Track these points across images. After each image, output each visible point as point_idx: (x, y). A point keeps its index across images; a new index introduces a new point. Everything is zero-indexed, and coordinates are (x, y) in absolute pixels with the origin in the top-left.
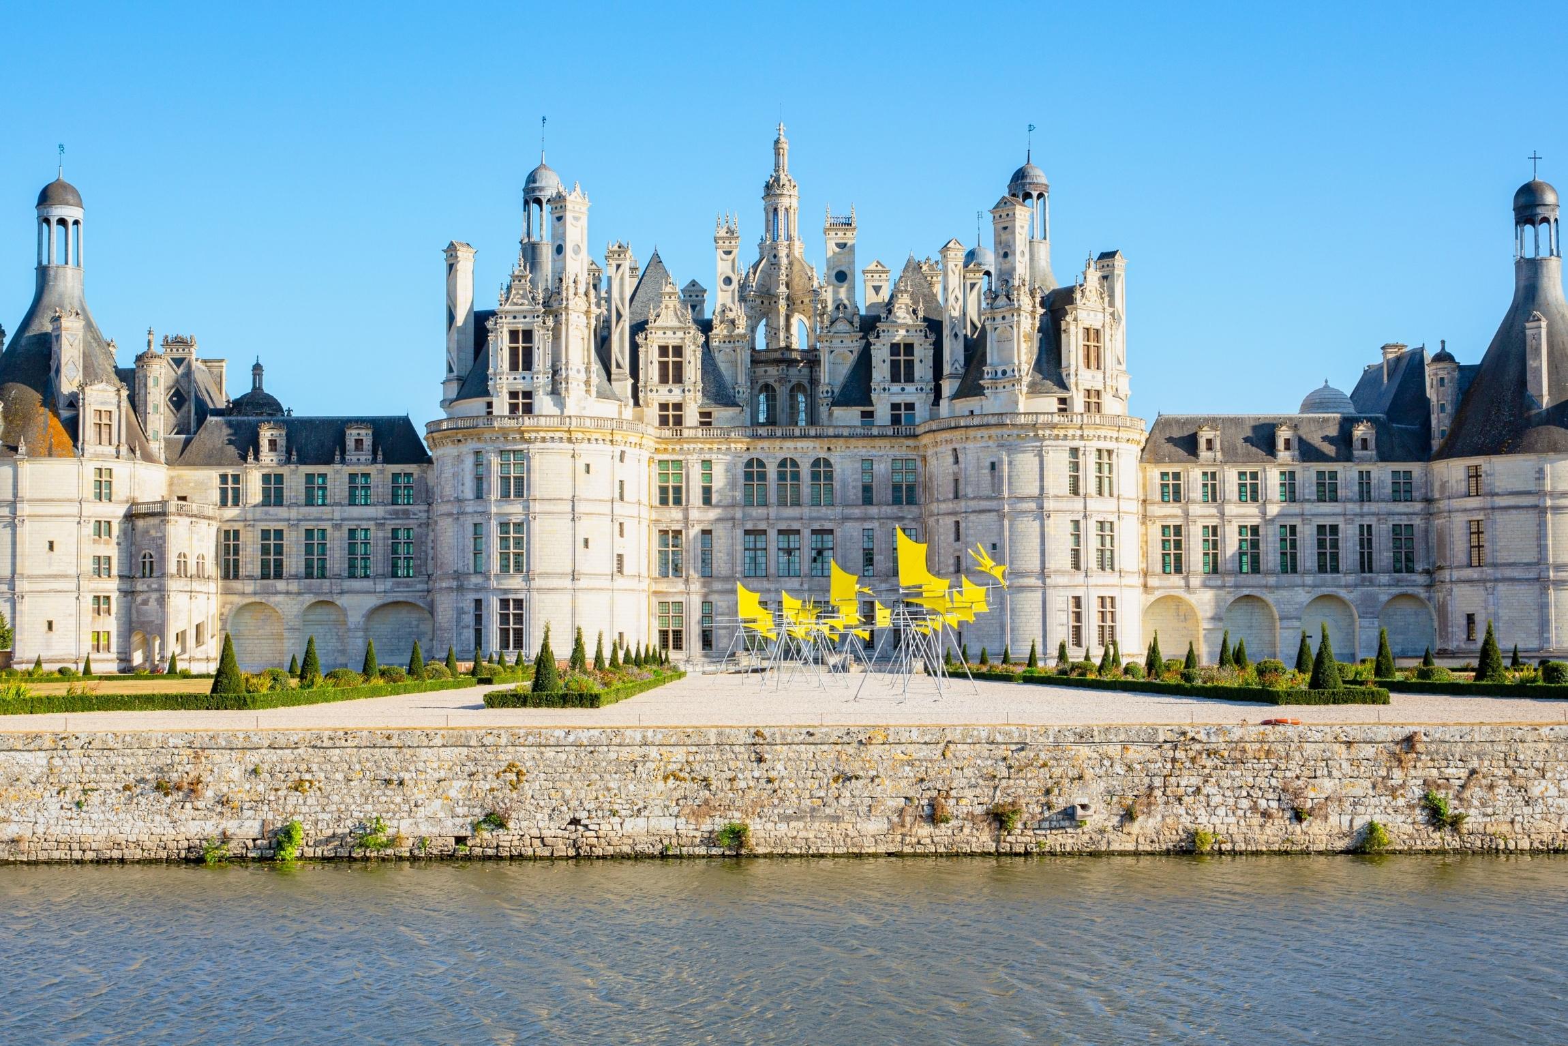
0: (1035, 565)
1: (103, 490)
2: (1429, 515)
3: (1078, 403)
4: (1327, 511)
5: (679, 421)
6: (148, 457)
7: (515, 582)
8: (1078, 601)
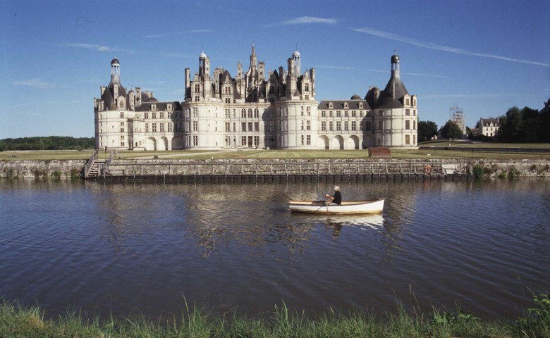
0: (295, 129)
1: (122, 116)
2: (373, 120)
3: (304, 98)
4: (354, 119)
5: (229, 102)
6: (131, 110)
7: (196, 132)
8: (303, 136)
